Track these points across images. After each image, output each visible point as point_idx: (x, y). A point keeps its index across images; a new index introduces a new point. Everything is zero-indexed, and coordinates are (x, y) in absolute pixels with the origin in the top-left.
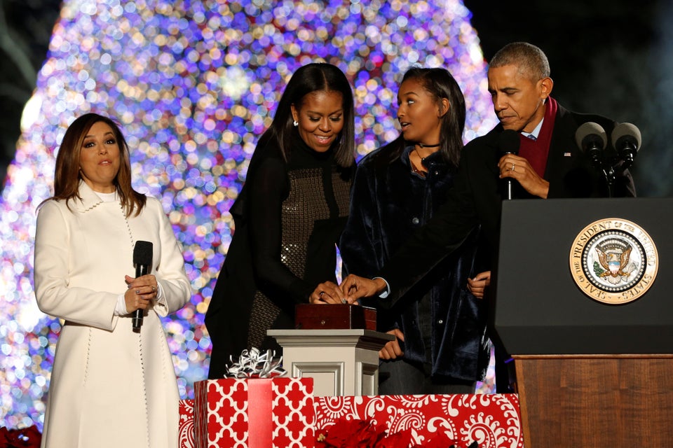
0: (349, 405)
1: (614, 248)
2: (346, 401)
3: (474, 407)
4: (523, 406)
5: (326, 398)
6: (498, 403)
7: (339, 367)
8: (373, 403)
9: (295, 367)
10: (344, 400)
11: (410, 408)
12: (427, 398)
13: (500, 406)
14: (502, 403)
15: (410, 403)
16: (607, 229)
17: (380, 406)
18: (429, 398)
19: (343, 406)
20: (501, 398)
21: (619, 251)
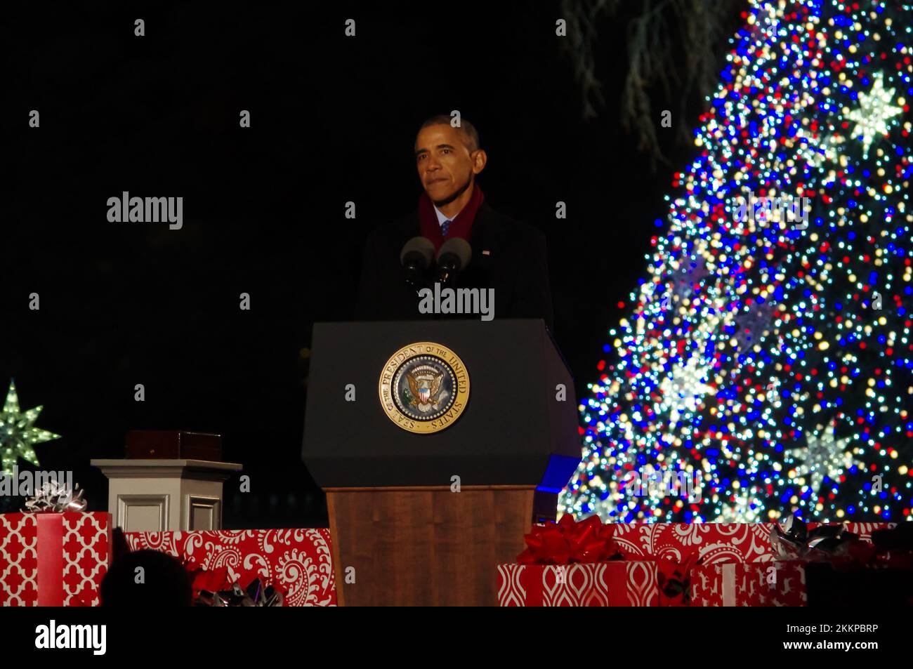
0: (168, 541)
1: (425, 374)
2: (165, 537)
3: (288, 543)
4: (335, 541)
5: (146, 533)
6: (311, 539)
7: (163, 501)
8: (191, 540)
9: (120, 500)
10: (164, 535)
11: (228, 544)
12: (243, 534)
13: (313, 541)
14: (315, 538)
15: (228, 538)
16: (418, 353)
17: (199, 542)
18: (246, 534)
19: (163, 542)
20: (315, 533)
21: (430, 377)
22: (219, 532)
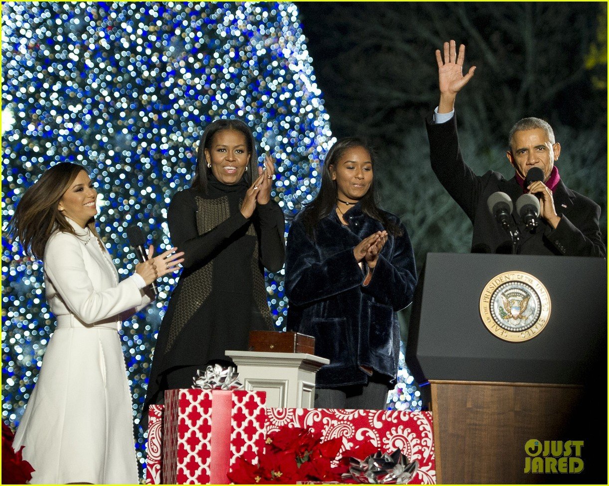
0: (292, 416)
1: (516, 296)
2: (289, 412)
3: (395, 421)
4: (436, 421)
5: (272, 409)
6: (415, 419)
7: (284, 384)
8: (312, 414)
9: (247, 383)
10: (287, 411)
11: (343, 420)
12: (356, 413)
13: (417, 421)
14: (419, 419)
15: (343, 416)
16: (511, 280)
17: (318, 417)
18: (359, 413)
19: (287, 416)
20: (418, 415)
21: (520, 298)
22: (335, 410)
